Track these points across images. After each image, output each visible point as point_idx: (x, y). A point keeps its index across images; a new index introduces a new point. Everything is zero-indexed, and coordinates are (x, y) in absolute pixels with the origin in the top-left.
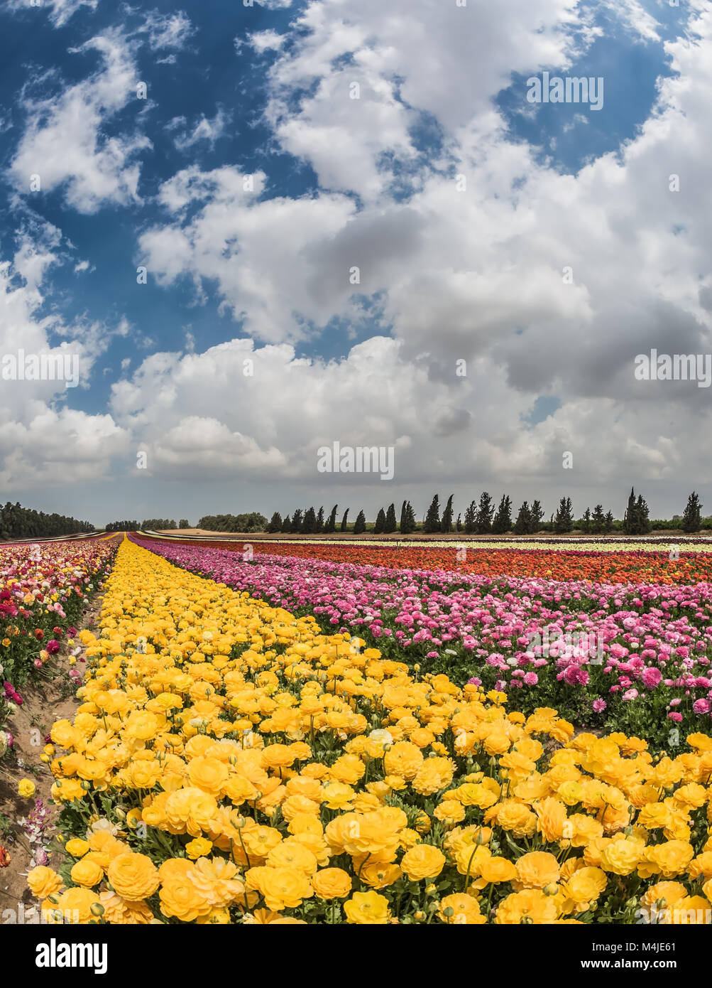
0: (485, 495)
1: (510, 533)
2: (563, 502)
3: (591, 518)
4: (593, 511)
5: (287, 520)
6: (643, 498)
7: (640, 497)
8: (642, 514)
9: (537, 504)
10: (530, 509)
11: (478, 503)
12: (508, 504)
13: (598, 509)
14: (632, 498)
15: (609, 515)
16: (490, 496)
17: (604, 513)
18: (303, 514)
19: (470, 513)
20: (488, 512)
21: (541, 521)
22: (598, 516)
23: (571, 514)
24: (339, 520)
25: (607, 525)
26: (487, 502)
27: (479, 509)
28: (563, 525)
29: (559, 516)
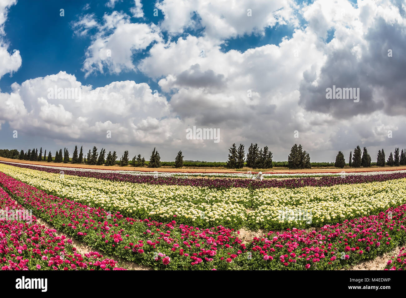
0: (95, 148)
1: (104, 165)
2: (125, 152)
3: (136, 160)
4: (137, 157)
5: (26, 154)
6: (158, 152)
7: (157, 152)
8: (157, 159)
9: (115, 153)
10: (112, 155)
11: (92, 151)
12: (104, 152)
13: (139, 156)
14: (154, 152)
15: (143, 159)
16: (97, 148)
17: (141, 158)
18: (31, 152)
19: (89, 155)
20: (96, 155)
21: (116, 160)
22: (139, 159)
23: (128, 158)
24: (43, 155)
25: (142, 164)
26: (96, 150)
27: (92, 154)
28: (124, 163)
29: (124, 159)
